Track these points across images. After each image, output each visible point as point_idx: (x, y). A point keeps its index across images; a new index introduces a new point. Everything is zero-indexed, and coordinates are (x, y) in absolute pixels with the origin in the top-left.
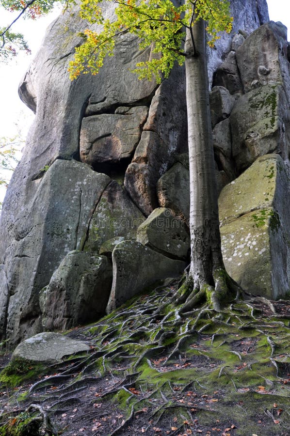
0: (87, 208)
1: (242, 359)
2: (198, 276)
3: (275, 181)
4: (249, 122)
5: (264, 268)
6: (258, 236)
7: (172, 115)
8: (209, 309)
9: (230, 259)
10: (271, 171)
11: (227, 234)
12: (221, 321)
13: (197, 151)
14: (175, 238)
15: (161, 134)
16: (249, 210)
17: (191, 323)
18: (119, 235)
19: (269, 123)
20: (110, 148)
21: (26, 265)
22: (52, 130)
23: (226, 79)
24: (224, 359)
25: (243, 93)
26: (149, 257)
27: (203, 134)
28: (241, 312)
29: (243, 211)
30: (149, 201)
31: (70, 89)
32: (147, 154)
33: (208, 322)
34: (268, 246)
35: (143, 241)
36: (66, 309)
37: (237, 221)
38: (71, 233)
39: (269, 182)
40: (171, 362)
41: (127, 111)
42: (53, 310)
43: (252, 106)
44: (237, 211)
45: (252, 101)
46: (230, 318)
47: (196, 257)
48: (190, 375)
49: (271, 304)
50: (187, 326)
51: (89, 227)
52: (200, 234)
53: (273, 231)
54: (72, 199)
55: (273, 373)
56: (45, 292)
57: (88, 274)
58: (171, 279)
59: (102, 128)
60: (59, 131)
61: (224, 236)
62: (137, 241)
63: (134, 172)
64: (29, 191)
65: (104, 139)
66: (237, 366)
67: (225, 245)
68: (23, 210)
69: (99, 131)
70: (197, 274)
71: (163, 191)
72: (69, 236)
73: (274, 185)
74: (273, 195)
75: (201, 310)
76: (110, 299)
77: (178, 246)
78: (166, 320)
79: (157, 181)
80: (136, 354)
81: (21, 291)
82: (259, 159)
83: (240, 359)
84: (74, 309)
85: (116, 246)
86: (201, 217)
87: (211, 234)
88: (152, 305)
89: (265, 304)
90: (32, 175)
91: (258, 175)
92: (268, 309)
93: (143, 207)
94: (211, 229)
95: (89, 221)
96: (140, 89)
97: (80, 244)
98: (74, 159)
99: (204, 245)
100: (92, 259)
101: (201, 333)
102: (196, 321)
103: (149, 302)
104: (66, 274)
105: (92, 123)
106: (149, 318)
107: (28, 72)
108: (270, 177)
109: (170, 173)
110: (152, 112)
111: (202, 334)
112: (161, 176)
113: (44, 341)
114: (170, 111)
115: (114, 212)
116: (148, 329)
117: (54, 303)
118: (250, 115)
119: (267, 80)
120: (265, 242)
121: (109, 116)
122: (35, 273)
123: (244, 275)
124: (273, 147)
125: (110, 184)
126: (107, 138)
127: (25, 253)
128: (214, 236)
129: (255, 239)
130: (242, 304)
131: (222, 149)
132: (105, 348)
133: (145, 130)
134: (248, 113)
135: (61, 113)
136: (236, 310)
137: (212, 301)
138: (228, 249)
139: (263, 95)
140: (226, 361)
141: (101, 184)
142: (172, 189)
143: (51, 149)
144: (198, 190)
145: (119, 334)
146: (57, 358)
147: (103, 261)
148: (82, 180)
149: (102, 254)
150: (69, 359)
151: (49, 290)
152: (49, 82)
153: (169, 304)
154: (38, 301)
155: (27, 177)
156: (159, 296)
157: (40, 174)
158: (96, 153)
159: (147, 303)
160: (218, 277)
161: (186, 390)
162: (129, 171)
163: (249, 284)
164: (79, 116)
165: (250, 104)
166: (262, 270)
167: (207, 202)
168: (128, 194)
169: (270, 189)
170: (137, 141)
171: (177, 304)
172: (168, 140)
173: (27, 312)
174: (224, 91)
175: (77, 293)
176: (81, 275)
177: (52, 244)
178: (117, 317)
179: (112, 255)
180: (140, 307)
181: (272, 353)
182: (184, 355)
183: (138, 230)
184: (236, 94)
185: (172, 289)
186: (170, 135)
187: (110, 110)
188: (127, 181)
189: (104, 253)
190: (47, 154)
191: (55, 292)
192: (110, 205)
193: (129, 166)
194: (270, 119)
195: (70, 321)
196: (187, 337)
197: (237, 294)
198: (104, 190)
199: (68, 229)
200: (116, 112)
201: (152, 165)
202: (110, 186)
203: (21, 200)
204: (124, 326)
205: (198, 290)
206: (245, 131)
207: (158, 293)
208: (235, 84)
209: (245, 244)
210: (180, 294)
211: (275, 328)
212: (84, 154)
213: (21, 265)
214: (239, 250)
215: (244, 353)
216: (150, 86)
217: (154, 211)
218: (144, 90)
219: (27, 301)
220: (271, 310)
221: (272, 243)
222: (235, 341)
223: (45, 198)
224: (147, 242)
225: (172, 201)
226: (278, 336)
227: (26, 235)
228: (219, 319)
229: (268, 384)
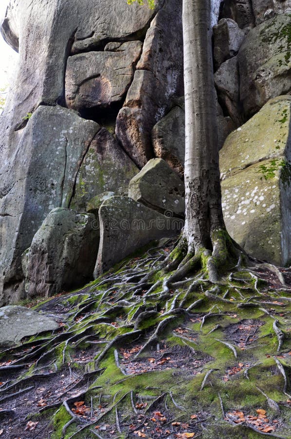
0: (73, 159)
1: (237, 356)
2: (193, 238)
3: (288, 125)
4: (260, 59)
5: (273, 228)
6: (266, 190)
7: (170, 51)
8: (203, 279)
9: (233, 217)
10: (284, 115)
11: (230, 187)
12: (216, 296)
13: (194, 86)
14: (172, 193)
15: (157, 73)
16: (258, 160)
17: (180, 297)
18: (109, 190)
19: (284, 59)
20: (99, 91)
21: (9, 224)
22: (34, 72)
23: (235, 10)
24: (214, 354)
25: (255, 26)
26: (142, 215)
27: (201, 66)
28: (242, 283)
29: (249, 162)
30: (144, 151)
31: (53, 22)
32: (141, 96)
33: (200, 297)
34: (278, 202)
35: (136, 197)
36: (48, 274)
37: (243, 173)
38: (56, 188)
39: (281, 127)
40: (145, 354)
41: (118, 47)
42: (35, 274)
43: (264, 40)
44: (243, 161)
45: (264, 34)
46: (228, 291)
47: (191, 214)
48: (163, 383)
49: (280, 273)
50: (173, 302)
51: (75, 181)
52: (196, 187)
53: (284, 184)
54: (57, 151)
55: (278, 387)
56: (27, 254)
57: (73, 235)
58: (166, 239)
59: (90, 69)
60: (41, 73)
61: (227, 191)
62: (129, 196)
63: (126, 118)
64: (12, 143)
65: (92, 80)
66: (229, 368)
67: (228, 201)
68: (6, 164)
69: (86, 71)
70: (191, 234)
71: (158, 140)
72: (53, 192)
73: (287, 131)
74: (286, 142)
75: (193, 280)
76: (97, 262)
77: (175, 202)
78: (152, 291)
79: (152, 127)
80: (107, 338)
81: (4, 253)
82: (270, 101)
83: (234, 357)
84: (57, 274)
85: (103, 203)
86: (197, 167)
87: (210, 187)
88: (141, 270)
89: (271, 273)
90: (15, 124)
91: (269, 119)
92: (276, 278)
93: (137, 158)
94: (209, 181)
95: (75, 175)
96: (133, 21)
97: (66, 200)
98: (59, 104)
99: (200, 200)
100: (78, 217)
101: (189, 311)
102: (185, 295)
103: (139, 267)
104: (48, 235)
105: (79, 62)
106: (134, 287)
107: (9, 6)
108: (283, 121)
109: (167, 118)
110: (146, 47)
111: (191, 313)
112: (157, 122)
113: (6, 317)
114: (168, 46)
115: (104, 164)
116: (129, 303)
117: (36, 267)
118: (262, 51)
119: (284, 7)
120: (274, 196)
121: (97, 54)
122: (17, 233)
123: (249, 236)
124: (287, 88)
125: (98, 133)
126: (95, 79)
127: (7, 211)
128: (212, 190)
129: (263, 194)
130: (244, 272)
131: (229, 92)
132: (74, 328)
133: (139, 69)
134: (260, 48)
135: (43, 52)
136: (236, 281)
137: (207, 269)
138: (231, 206)
139: (277, 25)
140: (216, 358)
141: (89, 132)
142: (169, 137)
143: (34, 95)
144: (194, 134)
145: (97, 307)
146: (16, 339)
147: (90, 219)
148: (68, 128)
149: (89, 212)
150: (30, 341)
151: (31, 253)
152: (30, 16)
153: (158, 271)
154: (21, 264)
155: (10, 127)
156: (150, 260)
157: (23, 123)
158: (83, 97)
159: (137, 268)
160: (216, 240)
161: (154, 407)
162: (120, 117)
163: (254, 246)
164: (63, 55)
165: (262, 38)
166: (270, 231)
167: (205, 149)
168: (120, 144)
169: (282, 135)
170: (129, 82)
171: (168, 271)
172: (166, 81)
173: (9, 276)
174: (231, 23)
175: (60, 256)
176: (65, 236)
177: (36, 201)
178: (101, 284)
179: (99, 213)
180: (128, 272)
181: (279, 348)
182: (164, 343)
183: (130, 184)
184: (246, 28)
185: (166, 251)
186: (167, 74)
187: (98, 46)
188: (118, 128)
189: (91, 210)
190: (30, 100)
191: (37, 255)
192: (99, 155)
193: (121, 111)
194: (285, 54)
195: (53, 287)
196: (170, 319)
197: (239, 260)
198: (93, 139)
199: (53, 184)
200: (105, 48)
201: (146, 109)
202: (99, 134)
203: (4, 153)
204: (104, 298)
205: (193, 254)
206: (255, 70)
207: (150, 256)
208: (246, 16)
209: (251, 199)
210: (172, 259)
211: (283, 306)
212: (70, 99)
213: (3, 225)
214: (244, 206)
215: (242, 346)
216: (145, 17)
217: (149, 162)
218: (138, 22)
219: (10, 264)
220: (279, 281)
221: (282, 198)
222: (231, 325)
223: (27, 149)
224: (139, 197)
225: (169, 150)
226: (287, 318)
227: (8, 192)
228: (214, 293)
229: (271, 406)
